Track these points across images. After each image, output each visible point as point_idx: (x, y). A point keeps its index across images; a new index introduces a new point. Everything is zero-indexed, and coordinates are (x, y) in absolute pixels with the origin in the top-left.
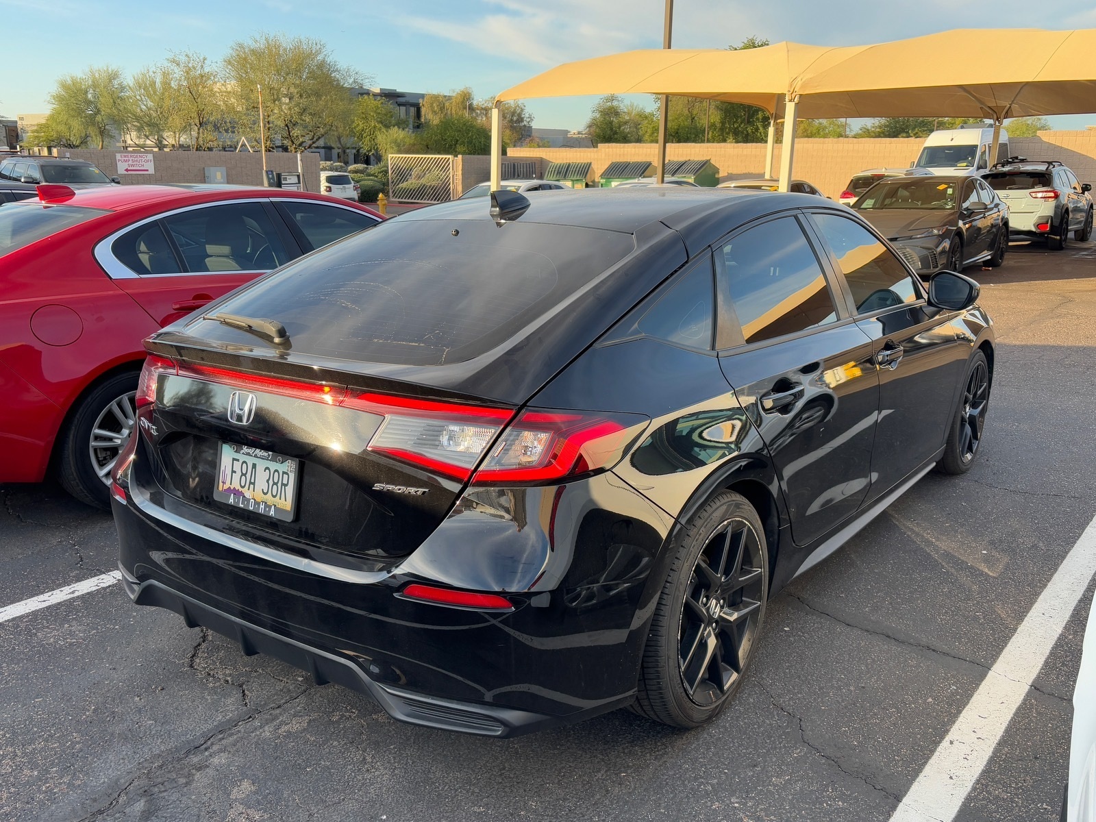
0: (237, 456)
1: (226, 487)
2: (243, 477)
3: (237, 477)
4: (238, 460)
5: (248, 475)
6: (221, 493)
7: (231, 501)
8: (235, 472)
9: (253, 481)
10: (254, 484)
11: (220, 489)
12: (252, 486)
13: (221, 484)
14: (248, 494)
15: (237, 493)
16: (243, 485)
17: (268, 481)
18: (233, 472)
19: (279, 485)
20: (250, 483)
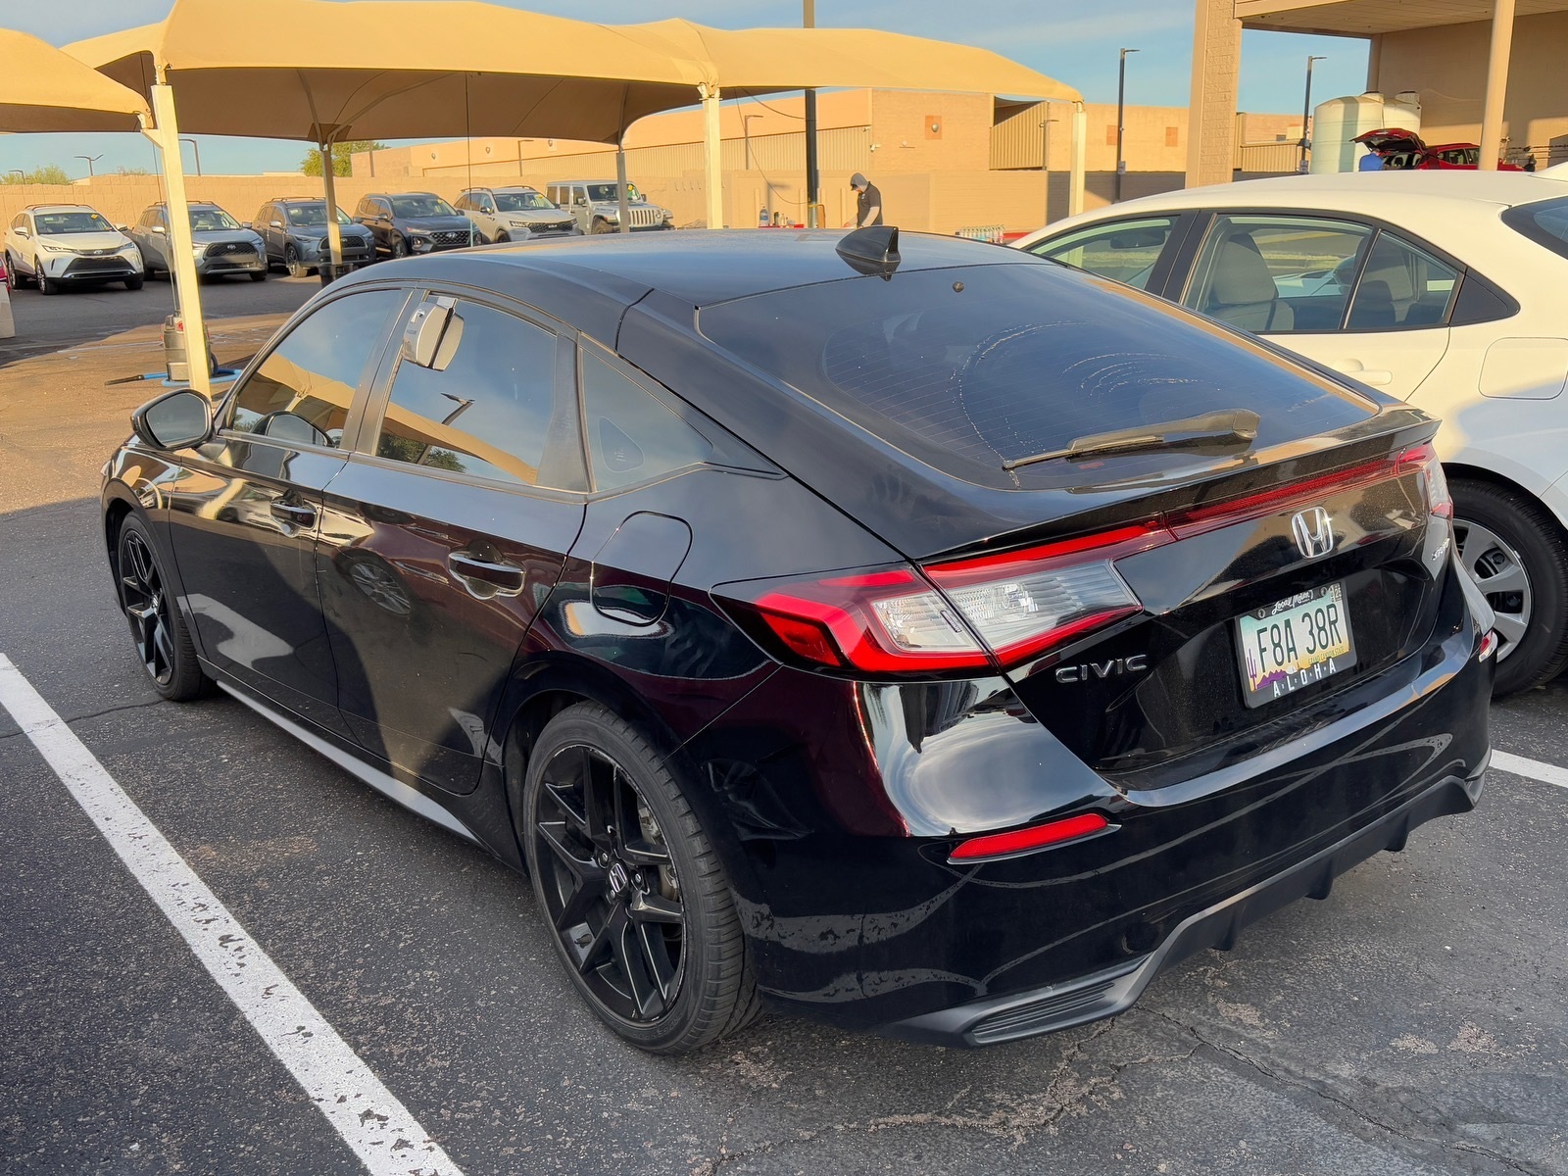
0: (1261, 625)
1: (1258, 680)
2: (1278, 649)
3: (1268, 655)
4: (1265, 630)
5: (1283, 644)
6: (1256, 692)
7: (1277, 692)
8: (1265, 650)
9: (1291, 646)
10: (1294, 649)
11: (1252, 689)
12: (1292, 653)
13: (1251, 680)
14: (1290, 669)
15: (1280, 676)
16: (1279, 661)
17: (1311, 633)
18: (1263, 650)
19: (1327, 627)
20: (1289, 650)
